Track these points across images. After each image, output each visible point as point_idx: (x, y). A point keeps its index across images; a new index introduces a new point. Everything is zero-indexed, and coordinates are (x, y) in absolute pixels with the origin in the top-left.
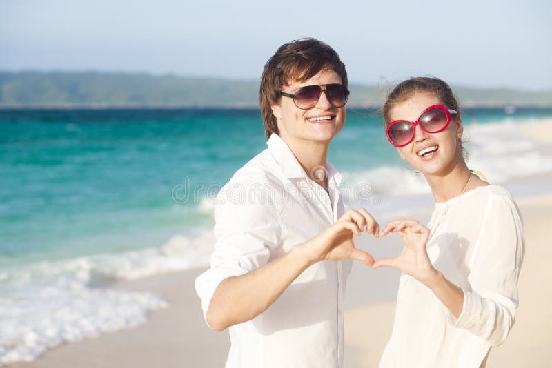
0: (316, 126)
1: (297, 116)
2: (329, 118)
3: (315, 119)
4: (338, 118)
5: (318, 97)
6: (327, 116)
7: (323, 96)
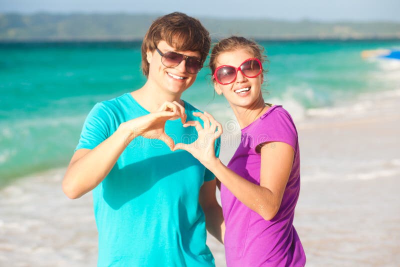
0: (171, 80)
1: (160, 68)
2: (182, 78)
3: (172, 75)
4: (188, 81)
5: (180, 63)
6: (181, 76)
7: (183, 63)
